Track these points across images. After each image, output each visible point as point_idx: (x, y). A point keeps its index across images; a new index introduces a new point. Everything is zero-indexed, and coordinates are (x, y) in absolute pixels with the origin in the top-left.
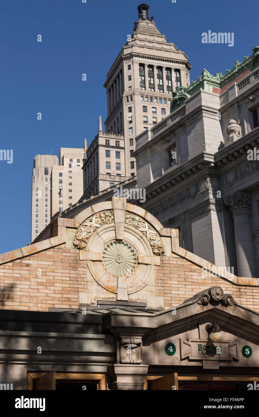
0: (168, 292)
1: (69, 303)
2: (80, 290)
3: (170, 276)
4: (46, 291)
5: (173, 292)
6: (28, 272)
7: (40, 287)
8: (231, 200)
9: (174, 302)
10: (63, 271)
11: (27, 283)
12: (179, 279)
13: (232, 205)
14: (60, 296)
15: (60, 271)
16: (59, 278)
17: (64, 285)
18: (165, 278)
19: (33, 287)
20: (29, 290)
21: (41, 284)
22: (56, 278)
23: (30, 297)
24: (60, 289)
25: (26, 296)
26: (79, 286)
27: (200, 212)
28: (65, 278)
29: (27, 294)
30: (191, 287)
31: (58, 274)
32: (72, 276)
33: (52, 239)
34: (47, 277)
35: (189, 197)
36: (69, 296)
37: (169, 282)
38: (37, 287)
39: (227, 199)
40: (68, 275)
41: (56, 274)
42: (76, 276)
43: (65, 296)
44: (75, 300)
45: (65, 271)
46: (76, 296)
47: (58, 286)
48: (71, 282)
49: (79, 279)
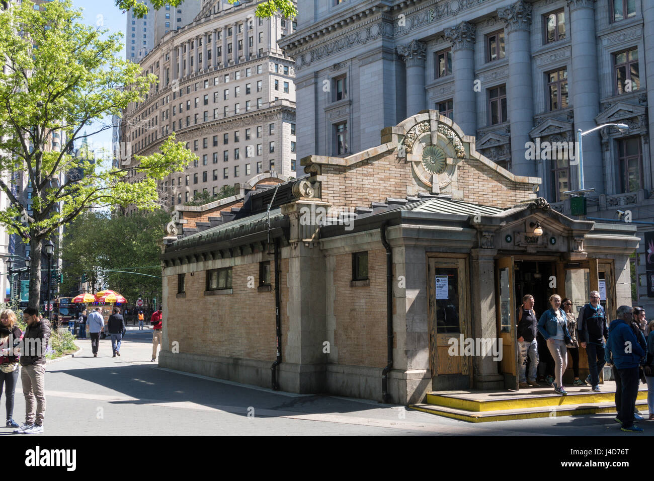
0: (467, 186)
1: (401, 194)
2: (407, 184)
3: (468, 174)
4: (385, 185)
5: (470, 187)
6: (372, 170)
7: (381, 182)
8: (406, 49)
9: (470, 194)
10: (396, 169)
11: (372, 178)
12: (474, 177)
13: (406, 55)
14: (394, 188)
15: (394, 169)
16: (393, 175)
17: (396, 181)
18: (465, 176)
19: (376, 181)
20: (373, 184)
21: (381, 179)
22: (391, 175)
23: (375, 190)
24: (394, 183)
25: (372, 189)
26: (407, 181)
27: (370, 59)
28: (397, 175)
29: (372, 187)
30: (482, 183)
31: (392, 172)
32: (401, 173)
33: (388, 144)
34: (385, 174)
35: (358, 42)
36: (400, 189)
37: (468, 179)
38: (378, 182)
39: (402, 48)
40: (399, 173)
41: (391, 172)
42: (404, 173)
43: (397, 188)
44: (405, 192)
45: (397, 170)
46: (404, 189)
47: (393, 182)
48: (401, 178)
49: (407, 176)
